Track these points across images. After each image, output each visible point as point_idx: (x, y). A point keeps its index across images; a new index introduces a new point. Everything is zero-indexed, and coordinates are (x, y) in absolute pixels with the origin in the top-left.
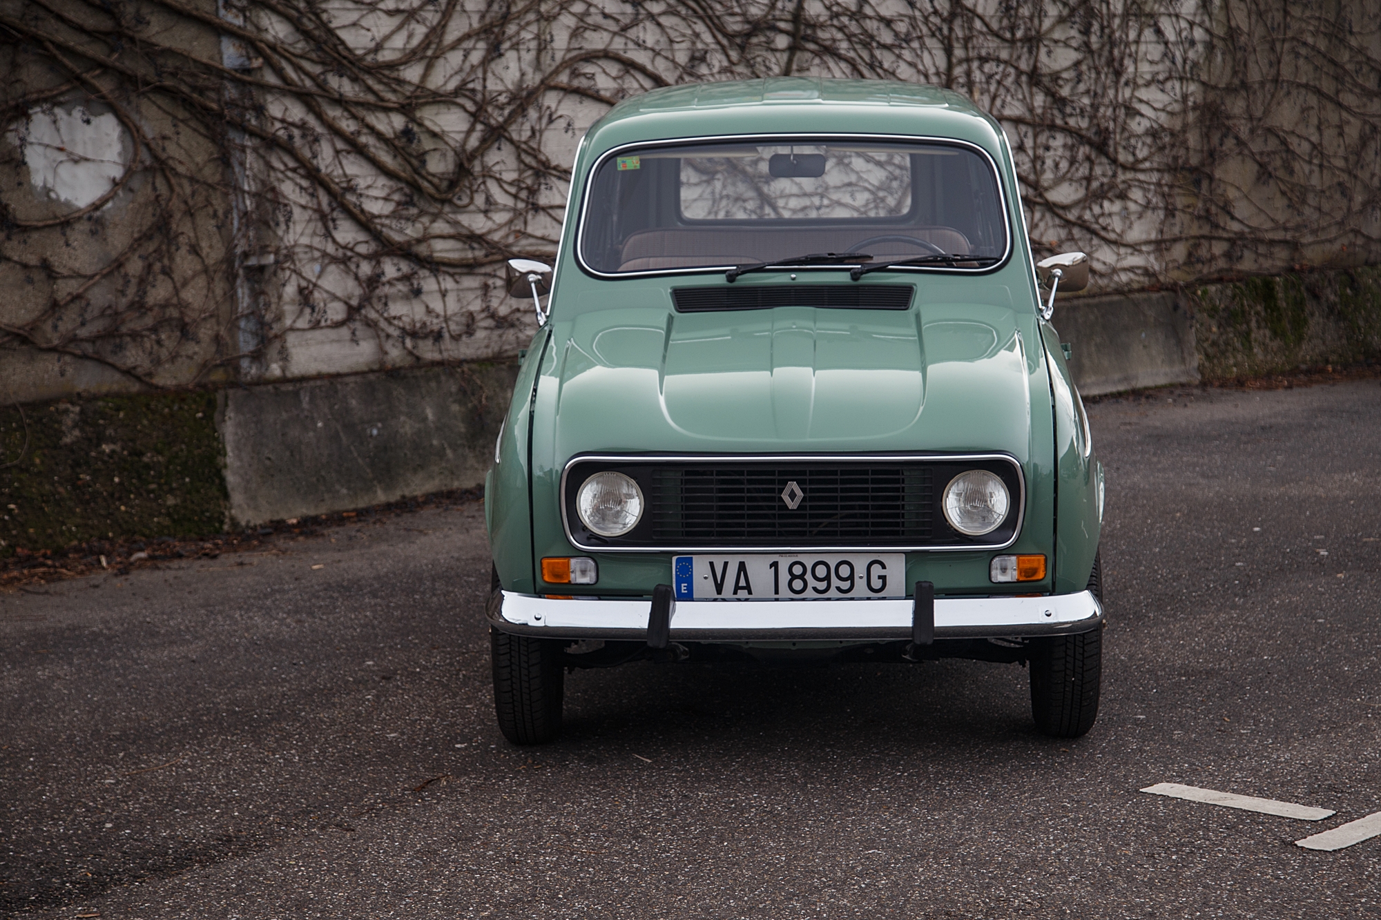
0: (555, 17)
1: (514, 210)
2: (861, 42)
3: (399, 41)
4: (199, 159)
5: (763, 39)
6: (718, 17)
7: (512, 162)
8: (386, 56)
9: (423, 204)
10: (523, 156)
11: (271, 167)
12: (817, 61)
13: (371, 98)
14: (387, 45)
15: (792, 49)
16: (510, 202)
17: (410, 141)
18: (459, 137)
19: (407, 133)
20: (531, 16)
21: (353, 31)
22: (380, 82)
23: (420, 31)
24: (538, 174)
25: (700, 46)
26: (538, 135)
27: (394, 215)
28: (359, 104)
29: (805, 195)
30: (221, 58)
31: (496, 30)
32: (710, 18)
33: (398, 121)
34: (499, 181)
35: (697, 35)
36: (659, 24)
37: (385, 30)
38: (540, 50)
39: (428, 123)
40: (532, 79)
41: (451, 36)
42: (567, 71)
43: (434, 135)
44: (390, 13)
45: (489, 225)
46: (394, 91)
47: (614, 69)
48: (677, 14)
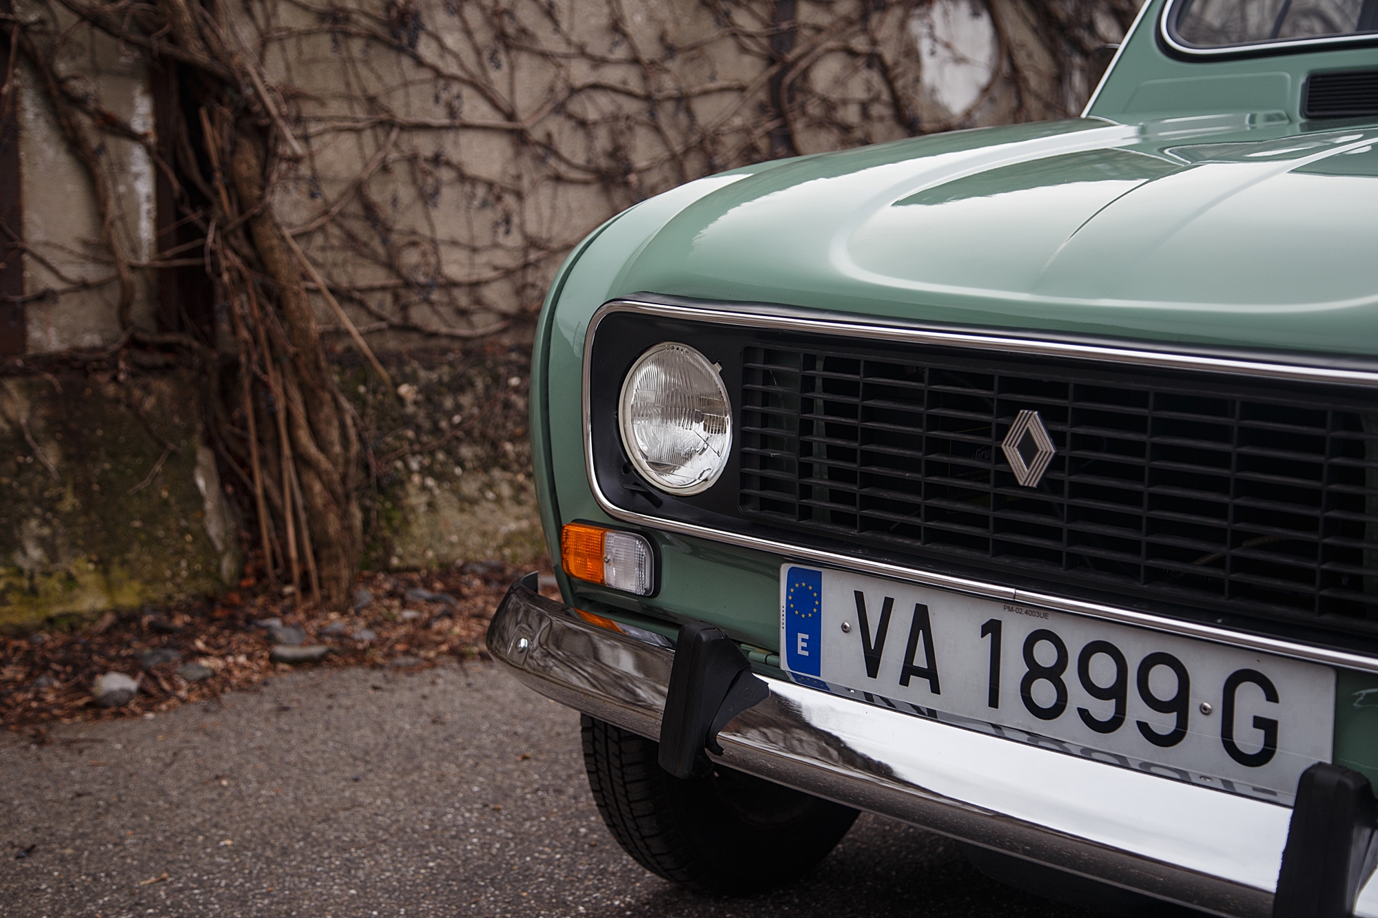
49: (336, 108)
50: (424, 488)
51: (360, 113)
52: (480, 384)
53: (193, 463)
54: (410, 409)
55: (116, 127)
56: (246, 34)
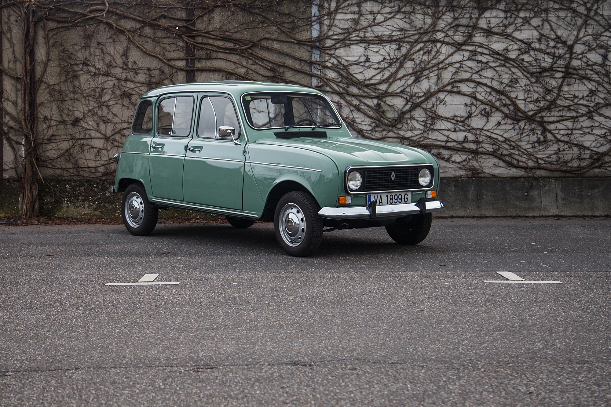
0: (446, 68)
1: (424, 130)
2: (604, 74)
3: (379, 77)
4: (301, 112)
5: (547, 74)
6: (525, 67)
7: (423, 114)
8: (372, 82)
9: (383, 127)
10: (428, 113)
11: (326, 114)
12: (577, 81)
13: (365, 94)
14: (373, 78)
15: (564, 78)
16: (422, 128)
17: (380, 108)
18: (401, 107)
19: (378, 105)
20: (435, 68)
21: (361, 74)
22: (370, 89)
23: (387, 74)
24: (433, 118)
25: (515, 77)
26: (435, 106)
27: (371, 130)
28: (360, 96)
29: (569, 129)
30: (311, 83)
31: (418, 73)
32: (521, 67)
33: (375, 101)
34: (417, 121)
35: (514, 73)
36: (495, 70)
37: (374, 74)
38: (438, 79)
39: (388, 102)
40: (434, 88)
41: (400, 75)
42: (451, 86)
43: (389, 106)
44: (375, 69)
45: (413, 135)
46: (375, 92)
47: (472, 85)
48: (506, 66)
49: (63, 137)
50: (67, 203)
51: (69, 137)
52: (86, 186)
53: (19, 196)
54: (68, 189)
55: (18, 143)
56: (45, 126)
